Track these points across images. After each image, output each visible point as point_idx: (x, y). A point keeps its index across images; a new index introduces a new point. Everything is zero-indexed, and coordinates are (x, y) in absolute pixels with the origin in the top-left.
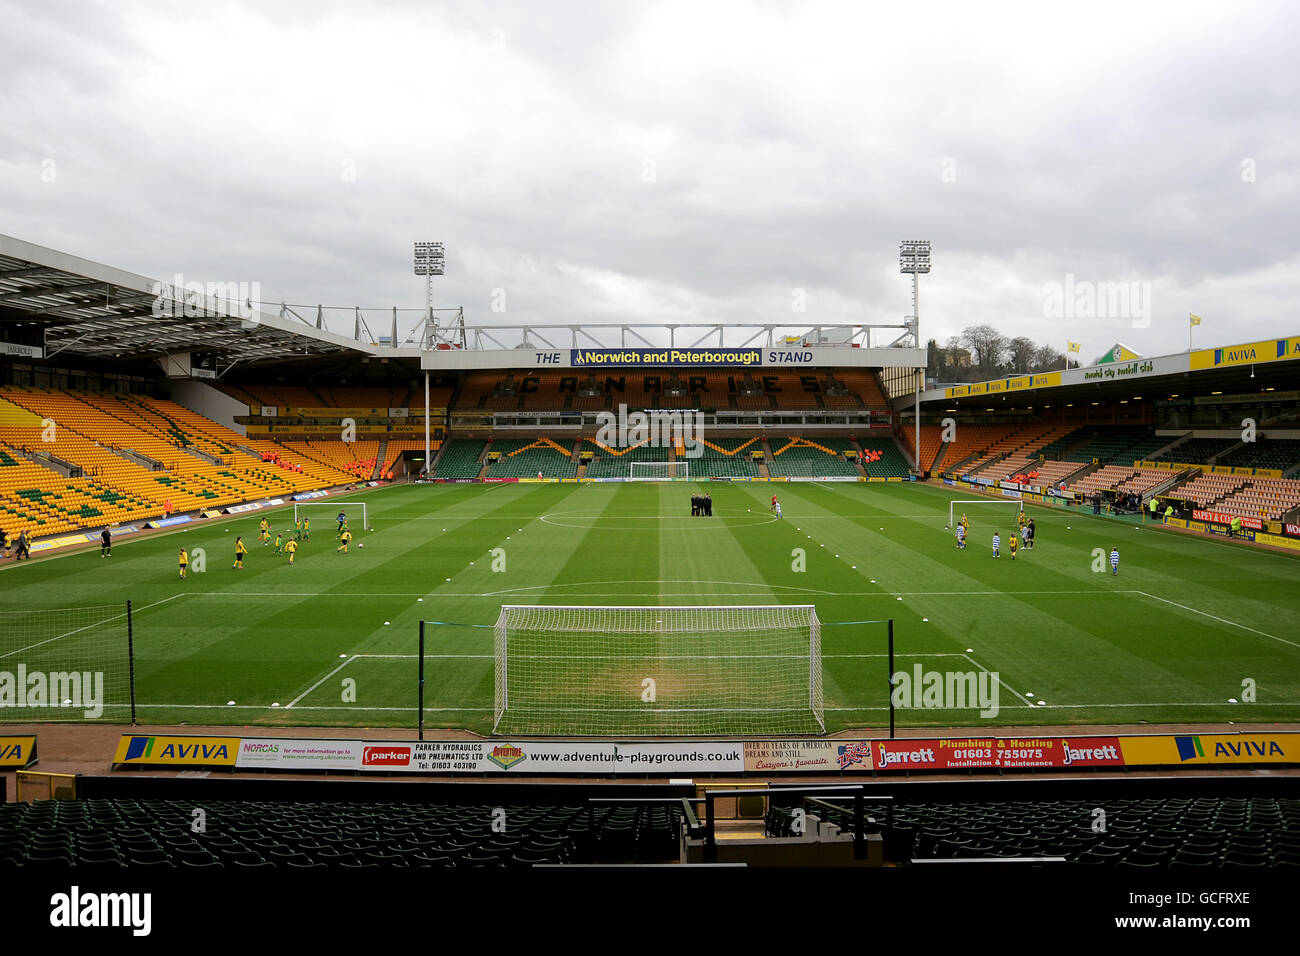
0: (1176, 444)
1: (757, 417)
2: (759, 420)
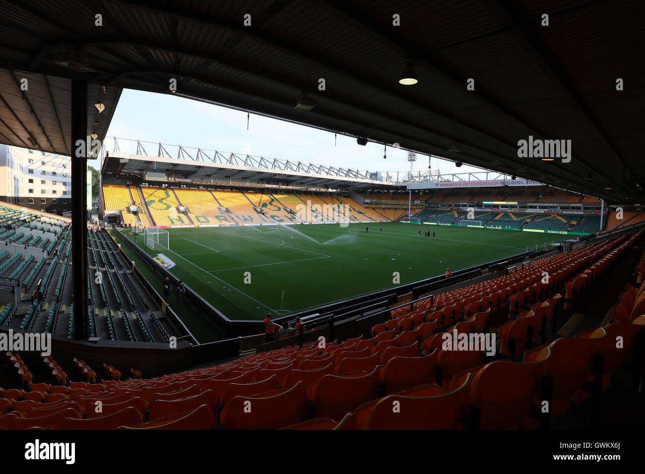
1: (536, 206)
2: (538, 207)
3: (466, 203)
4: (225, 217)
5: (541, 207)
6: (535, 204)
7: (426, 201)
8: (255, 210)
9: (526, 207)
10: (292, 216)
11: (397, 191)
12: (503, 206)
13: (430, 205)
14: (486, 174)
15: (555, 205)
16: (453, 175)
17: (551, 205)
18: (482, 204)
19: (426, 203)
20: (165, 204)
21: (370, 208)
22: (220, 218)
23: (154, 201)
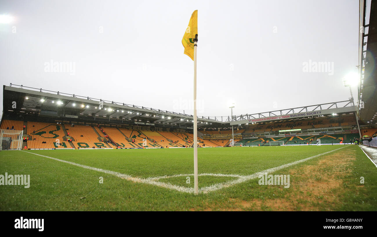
1: (313, 131)
2: (314, 131)
3: (268, 133)
4: (102, 144)
5: (316, 131)
6: (313, 129)
7: (242, 133)
8: (127, 140)
9: (306, 132)
10: (154, 144)
11: (223, 128)
12: (292, 132)
13: (245, 136)
14: (280, 112)
15: (325, 129)
16: (259, 114)
17: (323, 129)
18: (279, 132)
19: (242, 134)
20: (54, 134)
21: (206, 140)
22: (98, 144)
23: (45, 132)
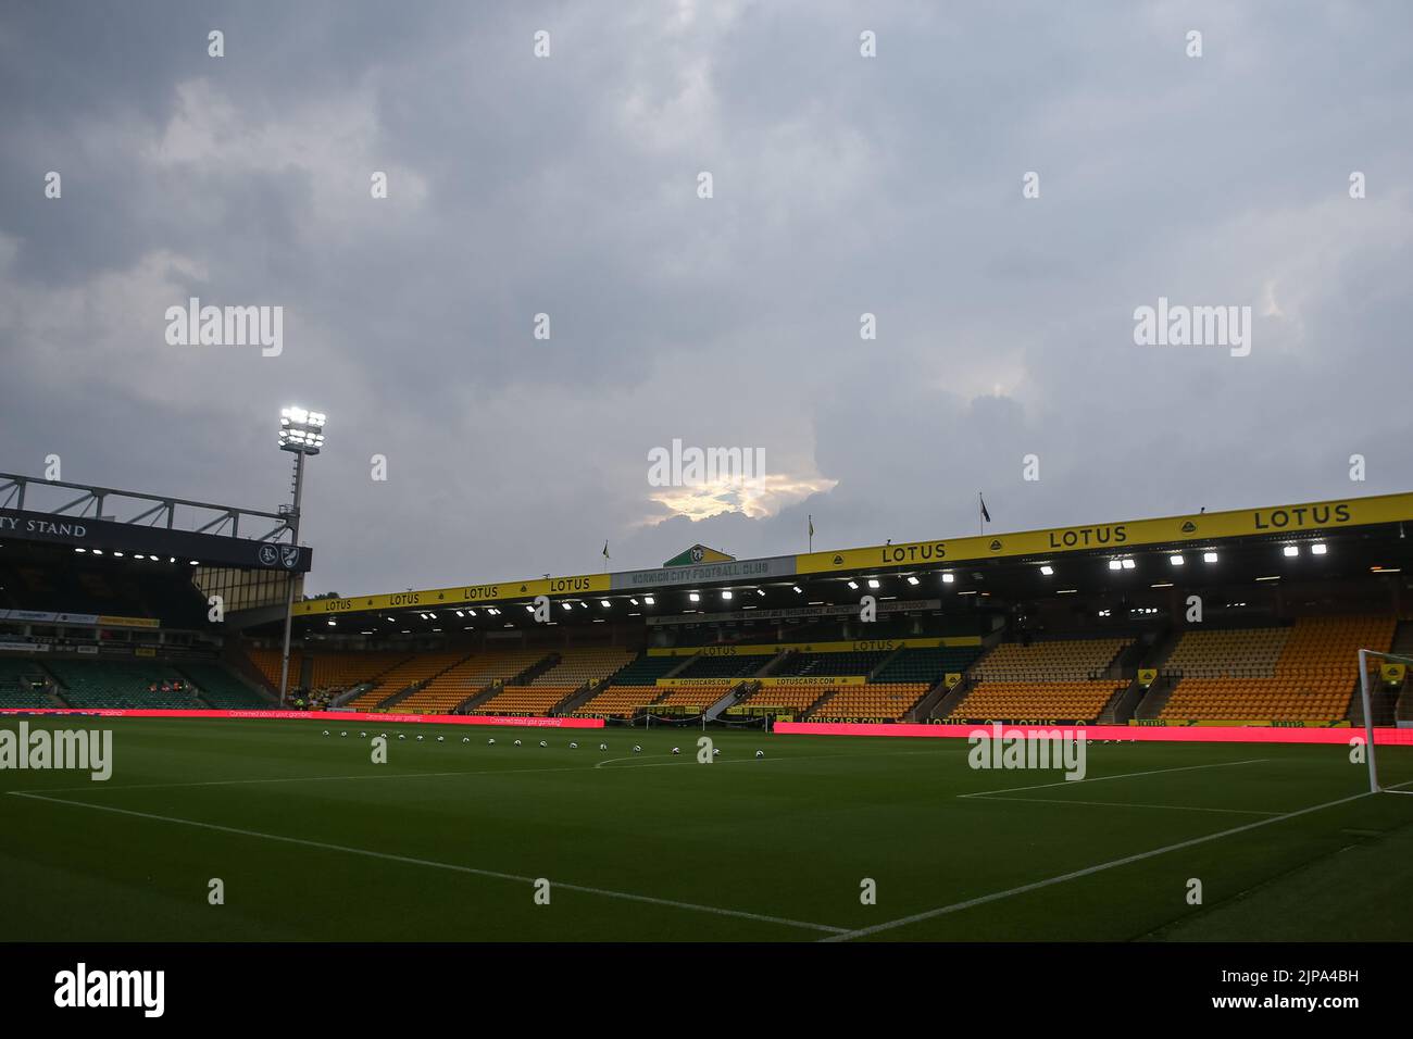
0: (688, 663)
